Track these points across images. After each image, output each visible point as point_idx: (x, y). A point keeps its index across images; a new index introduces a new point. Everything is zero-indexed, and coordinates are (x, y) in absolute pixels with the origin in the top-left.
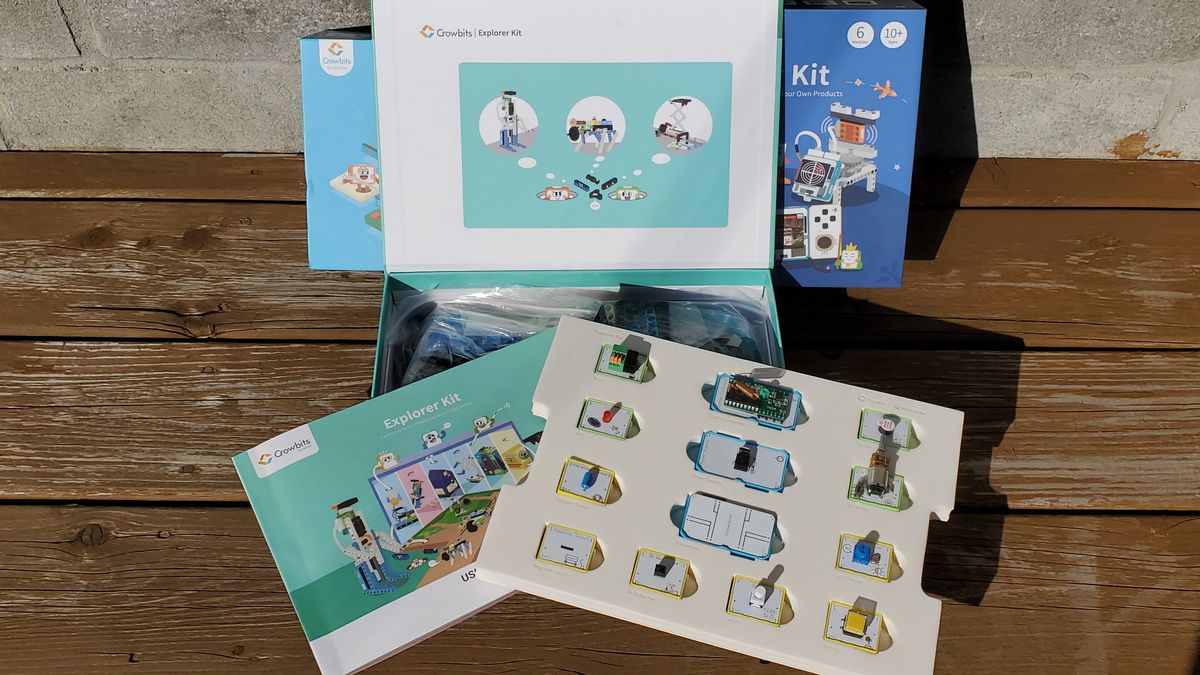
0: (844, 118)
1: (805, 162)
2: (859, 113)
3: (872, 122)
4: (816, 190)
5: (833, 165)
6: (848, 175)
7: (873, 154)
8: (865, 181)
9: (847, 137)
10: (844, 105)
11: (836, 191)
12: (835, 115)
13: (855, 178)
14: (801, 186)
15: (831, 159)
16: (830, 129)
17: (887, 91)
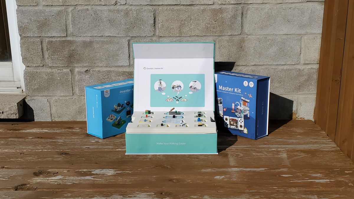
0: (244, 101)
1: (237, 108)
2: (246, 100)
3: (248, 102)
4: (239, 115)
5: (242, 110)
6: (245, 113)
7: (249, 109)
8: (247, 114)
9: (244, 105)
10: (244, 98)
11: (243, 116)
12: (242, 99)
13: (246, 114)
14: (237, 113)
15: (242, 109)
16: (241, 102)
17: (250, 96)
